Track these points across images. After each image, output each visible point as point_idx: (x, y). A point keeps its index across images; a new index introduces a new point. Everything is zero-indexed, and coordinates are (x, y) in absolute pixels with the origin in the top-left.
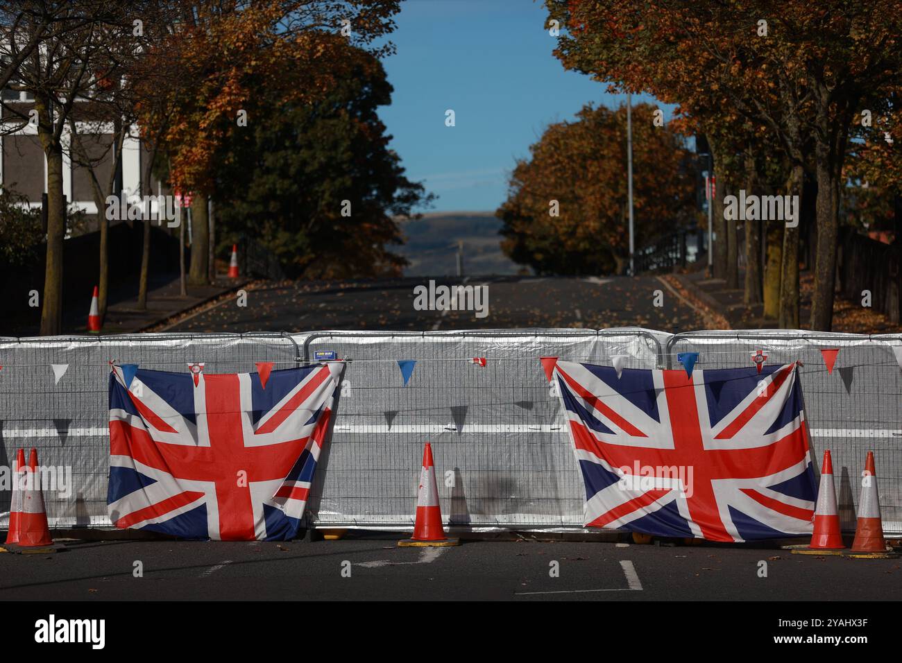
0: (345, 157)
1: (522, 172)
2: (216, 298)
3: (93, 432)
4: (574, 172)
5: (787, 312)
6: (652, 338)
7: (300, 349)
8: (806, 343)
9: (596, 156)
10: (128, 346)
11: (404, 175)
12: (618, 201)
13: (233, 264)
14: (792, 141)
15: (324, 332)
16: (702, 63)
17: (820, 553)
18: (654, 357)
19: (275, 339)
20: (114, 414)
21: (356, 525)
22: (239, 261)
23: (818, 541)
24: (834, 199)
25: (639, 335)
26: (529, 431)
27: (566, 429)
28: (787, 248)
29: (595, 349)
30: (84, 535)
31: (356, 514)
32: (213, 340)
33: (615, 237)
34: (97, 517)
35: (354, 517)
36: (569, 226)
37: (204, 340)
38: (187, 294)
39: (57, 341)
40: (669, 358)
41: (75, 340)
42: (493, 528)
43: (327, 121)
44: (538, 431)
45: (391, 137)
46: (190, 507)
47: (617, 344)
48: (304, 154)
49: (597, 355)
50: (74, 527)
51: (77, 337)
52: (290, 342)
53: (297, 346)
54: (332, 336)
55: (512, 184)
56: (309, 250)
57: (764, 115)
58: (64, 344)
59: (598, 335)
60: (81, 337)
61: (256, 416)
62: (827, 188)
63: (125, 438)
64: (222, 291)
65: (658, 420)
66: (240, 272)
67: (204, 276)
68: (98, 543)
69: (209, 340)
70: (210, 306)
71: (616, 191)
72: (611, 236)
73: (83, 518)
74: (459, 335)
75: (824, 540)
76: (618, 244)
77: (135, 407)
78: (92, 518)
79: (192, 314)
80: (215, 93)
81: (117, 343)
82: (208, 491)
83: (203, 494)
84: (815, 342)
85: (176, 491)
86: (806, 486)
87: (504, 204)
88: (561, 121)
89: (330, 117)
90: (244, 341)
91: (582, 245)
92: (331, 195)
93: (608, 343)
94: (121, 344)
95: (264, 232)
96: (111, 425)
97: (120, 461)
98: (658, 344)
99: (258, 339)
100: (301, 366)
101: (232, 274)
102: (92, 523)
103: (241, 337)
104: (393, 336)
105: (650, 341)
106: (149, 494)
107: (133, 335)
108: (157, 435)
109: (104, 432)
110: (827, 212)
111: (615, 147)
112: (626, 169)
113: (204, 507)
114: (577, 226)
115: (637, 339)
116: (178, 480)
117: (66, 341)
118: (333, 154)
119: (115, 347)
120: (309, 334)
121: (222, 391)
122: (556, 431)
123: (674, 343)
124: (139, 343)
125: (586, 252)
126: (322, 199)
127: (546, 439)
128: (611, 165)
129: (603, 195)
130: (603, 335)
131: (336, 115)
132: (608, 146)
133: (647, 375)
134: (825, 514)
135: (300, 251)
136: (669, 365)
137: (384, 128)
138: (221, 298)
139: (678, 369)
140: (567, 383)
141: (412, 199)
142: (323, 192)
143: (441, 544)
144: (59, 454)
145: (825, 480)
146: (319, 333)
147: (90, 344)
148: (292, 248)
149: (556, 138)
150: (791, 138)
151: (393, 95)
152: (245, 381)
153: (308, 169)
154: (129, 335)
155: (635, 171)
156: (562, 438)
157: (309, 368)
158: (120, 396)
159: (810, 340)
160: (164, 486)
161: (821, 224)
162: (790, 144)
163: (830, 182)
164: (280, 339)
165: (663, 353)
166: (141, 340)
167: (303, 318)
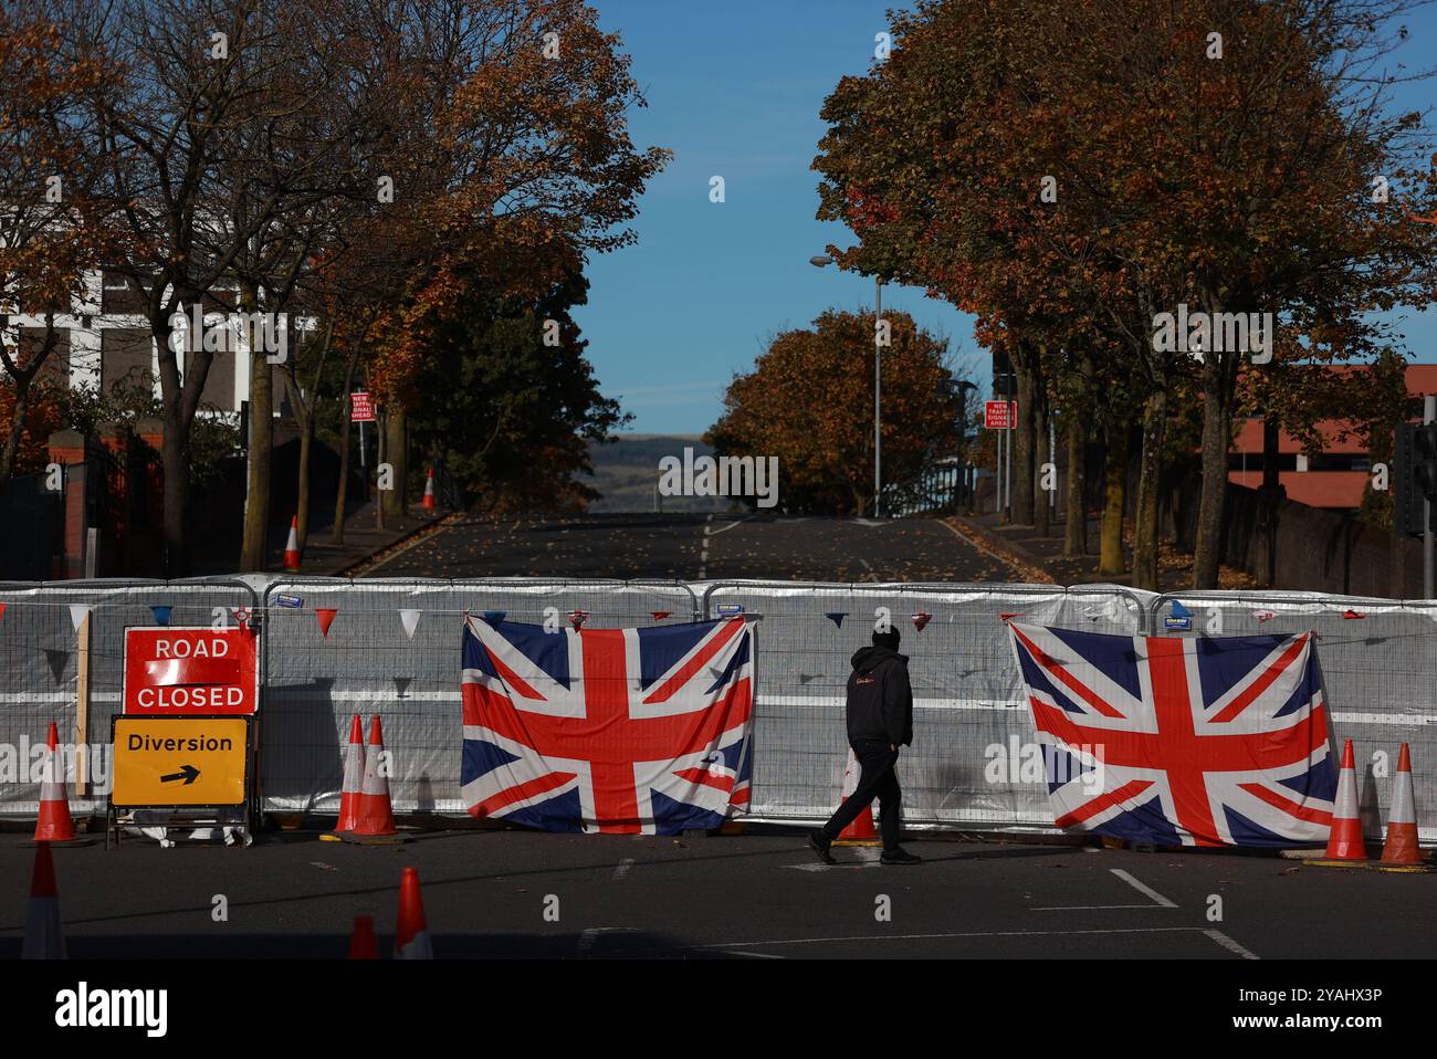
0: (532, 365)
1: (739, 389)
2: (417, 532)
3: (440, 696)
4: (809, 392)
5: (1143, 568)
6: (1134, 598)
7: (699, 601)
8: (1323, 608)
9: (836, 372)
10: (487, 593)
11: (597, 389)
12: (860, 427)
13: (428, 492)
14: (1153, 361)
15: (729, 581)
16: (1047, 265)
17: (1339, 864)
18: (1135, 622)
19: (669, 589)
20: (469, 676)
21: (764, 818)
22: (434, 488)
23: (1336, 849)
24: (1224, 431)
25: (1117, 594)
26: (980, 707)
27: (1025, 706)
28: (1144, 490)
29: (1062, 611)
30: (428, 823)
31: (762, 804)
32: (592, 587)
33: (856, 470)
34: (443, 801)
35: (760, 807)
36: (799, 456)
37: (581, 587)
38: (384, 527)
39: (399, 584)
40: (1154, 623)
41: (421, 584)
42: (932, 825)
43: (507, 320)
44: (991, 708)
45: (586, 343)
46: (556, 792)
47: (1090, 604)
48: (481, 361)
49: (1065, 617)
50: (414, 812)
51: (424, 580)
52: (687, 593)
53: (694, 598)
54: (738, 586)
55: (727, 402)
56: (485, 477)
57: (1122, 328)
58: (408, 588)
59: (1066, 593)
60: (429, 580)
61: (645, 683)
62: (1216, 419)
63: (483, 706)
64: (422, 524)
65: (1139, 697)
66: (436, 502)
67: (399, 505)
68: (440, 833)
69: (586, 587)
70: (412, 543)
71: (859, 414)
72: (851, 469)
73: (426, 801)
74: (895, 589)
75: (1343, 848)
76: (859, 478)
77: (491, 666)
78: (437, 801)
79: (396, 551)
80: (424, 284)
81: (473, 589)
82: (581, 775)
83: (575, 776)
84: (1334, 607)
85: (542, 773)
86: (1320, 782)
87: (714, 428)
88: (791, 329)
89: (513, 316)
90: (631, 590)
91: (813, 479)
92: (513, 411)
93: (1079, 603)
94: (479, 589)
95: (431, 453)
96: (463, 688)
97: (473, 733)
98: (1140, 606)
99: (647, 587)
100: (699, 620)
101: (426, 504)
102: (437, 807)
103: (627, 585)
104: (815, 587)
105: (1129, 601)
106: (500, 777)
107: (494, 578)
108: (521, 703)
109: (456, 696)
110: (1215, 448)
111: (859, 363)
112: (872, 388)
113: (575, 792)
114: (810, 456)
115: (1115, 599)
116: (544, 757)
117: (411, 584)
118: (516, 361)
119: (471, 593)
120: (711, 583)
121: (605, 651)
122: (1013, 708)
123: (1160, 605)
124: (500, 589)
125: (817, 486)
126: (503, 415)
127: (1000, 718)
128: (855, 385)
129: (844, 420)
130: (1073, 593)
131: (518, 314)
132: (851, 361)
133: (1127, 642)
134: (1345, 816)
135: (474, 478)
136: (1154, 631)
137: (578, 331)
138: (423, 533)
139: (1165, 636)
140: (1026, 649)
141: (608, 419)
142: (504, 408)
143: (873, 843)
144: (398, 722)
145: (1345, 775)
146: (723, 582)
147: (440, 589)
148: (465, 474)
149: (789, 351)
150: (1153, 358)
151: (589, 293)
152: (631, 636)
153: (486, 380)
154: (488, 579)
155: (884, 392)
156: (1019, 717)
157: (709, 624)
158: (475, 653)
159: (1328, 605)
160: (529, 764)
161: (1207, 463)
162: (1151, 365)
163: (1220, 412)
164: (675, 589)
165: (1146, 618)
166: (503, 585)
167: (533, 559)
